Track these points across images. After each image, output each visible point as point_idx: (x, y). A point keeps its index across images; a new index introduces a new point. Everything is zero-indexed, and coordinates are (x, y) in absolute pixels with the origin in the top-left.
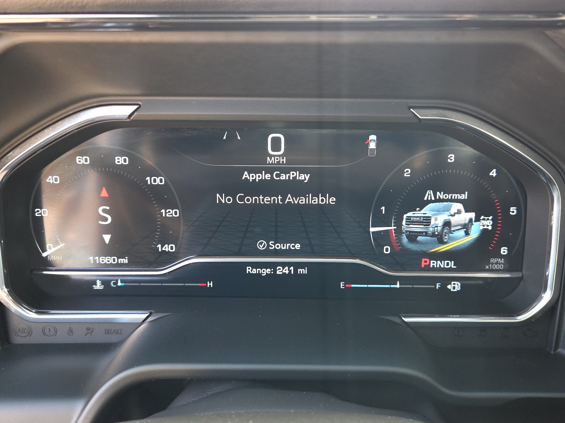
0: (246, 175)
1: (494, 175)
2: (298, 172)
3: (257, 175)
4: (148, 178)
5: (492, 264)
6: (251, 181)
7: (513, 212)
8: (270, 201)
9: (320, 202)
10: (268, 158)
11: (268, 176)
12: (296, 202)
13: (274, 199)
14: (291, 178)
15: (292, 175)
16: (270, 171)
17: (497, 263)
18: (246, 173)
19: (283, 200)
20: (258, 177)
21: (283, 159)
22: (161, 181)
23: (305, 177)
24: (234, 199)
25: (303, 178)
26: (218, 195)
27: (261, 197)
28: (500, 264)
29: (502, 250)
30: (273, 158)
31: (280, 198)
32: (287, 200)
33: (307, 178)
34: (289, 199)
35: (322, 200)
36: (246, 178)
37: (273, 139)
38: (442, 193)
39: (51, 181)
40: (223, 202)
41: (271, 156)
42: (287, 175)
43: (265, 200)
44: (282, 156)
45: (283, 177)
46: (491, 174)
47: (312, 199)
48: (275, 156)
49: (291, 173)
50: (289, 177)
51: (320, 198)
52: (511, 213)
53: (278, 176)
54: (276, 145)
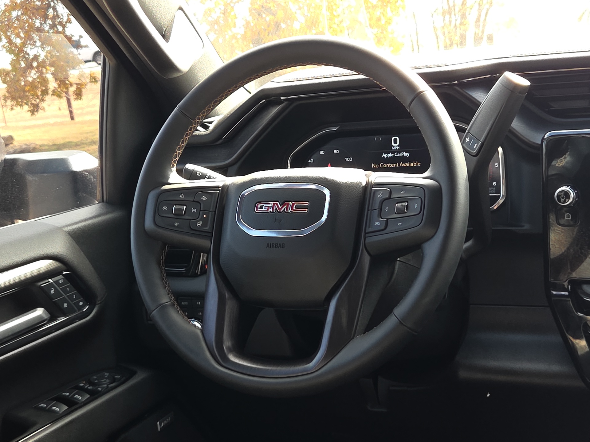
0: (384, 155)
2: (404, 153)
3: (388, 155)
4: (346, 158)
5: (490, 190)
6: (386, 157)
7: (497, 166)
8: (394, 166)
9: (414, 165)
10: (392, 147)
11: (392, 155)
12: (404, 166)
13: (395, 165)
14: (402, 155)
15: (402, 154)
16: (393, 152)
17: (492, 190)
18: (384, 154)
19: (399, 165)
20: (388, 156)
21: (398, 147)
22: (351, 159)
23: (407, 155)
24: (379, 165)
26: (373, 164)
27: (390, 164)
28: (493, 190)
29: (494, 184)
30: (394, 147)
31: (397, 164)
32: (401, 165)
33: (408, 155)
34: (401, 164)
35: (415, 164)
36: (384, 156)
37: (394, 139)
39: (310, 162)
40: (375, 167)
41: (393, 146)
42: (400, 154)
43: (392, 165)
44: (398, 146)
45: (399, 155)
47: (411, 164)
48: (395, 146)
49: (402, 153)
50: (401, 155)
51: (414, 163)
52: (496, 166)
53: (396, 154)
54: (395, 142)
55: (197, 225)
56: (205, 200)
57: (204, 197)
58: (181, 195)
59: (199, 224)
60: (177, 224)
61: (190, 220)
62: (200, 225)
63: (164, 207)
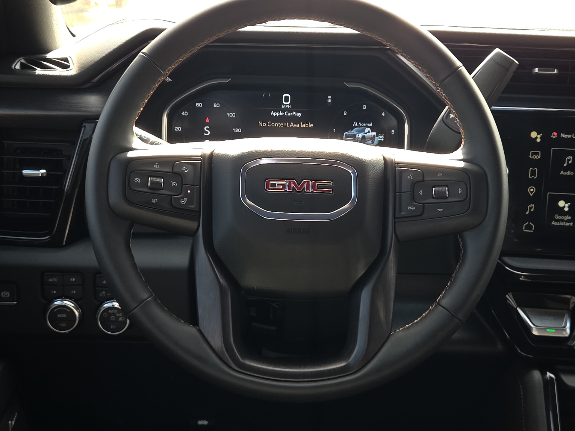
0: (272, 113)
1: (384, 115)
2: (296, 112)
3: (278, 113)
4: (228, 114)
6: (275, 116)
7: (393, 132)
8: (283, 125)
9: (306, 127)
10: (283, 105)
11: (282, 114)
12: (295, 126)
13: (285, 125)
14: (293, 115)
15: (294, 113)
16: (283, 111)
18: (272, 112)
19: (289, 125)
20: (278, 114)
21: (289, 106)
22: (234, 115)
23: (299, 115)
24: (267, 124)
25: (298, 115)
26: (259, 122)
27: (279, 124)
30: (285, 106)
31: (288, 124)
32: (291, 125)
33: (300, 115)
34: (292, 125)
35: (307, 126)
36: (272, 115)
37: (285, 97)
38: (361, 123)
39: (184, 114)
40: (262, 125)
41: (284, 105)
42: (291, 113)
43: (281, 125)
44: (289, 105)
45: (289, 114)
46: (382, 115)
47: (302, 125)
48: (286, 104)
49: (293, 112)
50: (292, 114)
51: (306, 125)
52: (392, 133)
53: (287, 114)
54: (286, 99)
55: (181, 202)
56: (187, 172)
57: (184, 168)
58: (156, 165)
59: (183, 201)
60: (155, 200)
61: (171, 195)
62: (185, 202)
63: (136, 179)
